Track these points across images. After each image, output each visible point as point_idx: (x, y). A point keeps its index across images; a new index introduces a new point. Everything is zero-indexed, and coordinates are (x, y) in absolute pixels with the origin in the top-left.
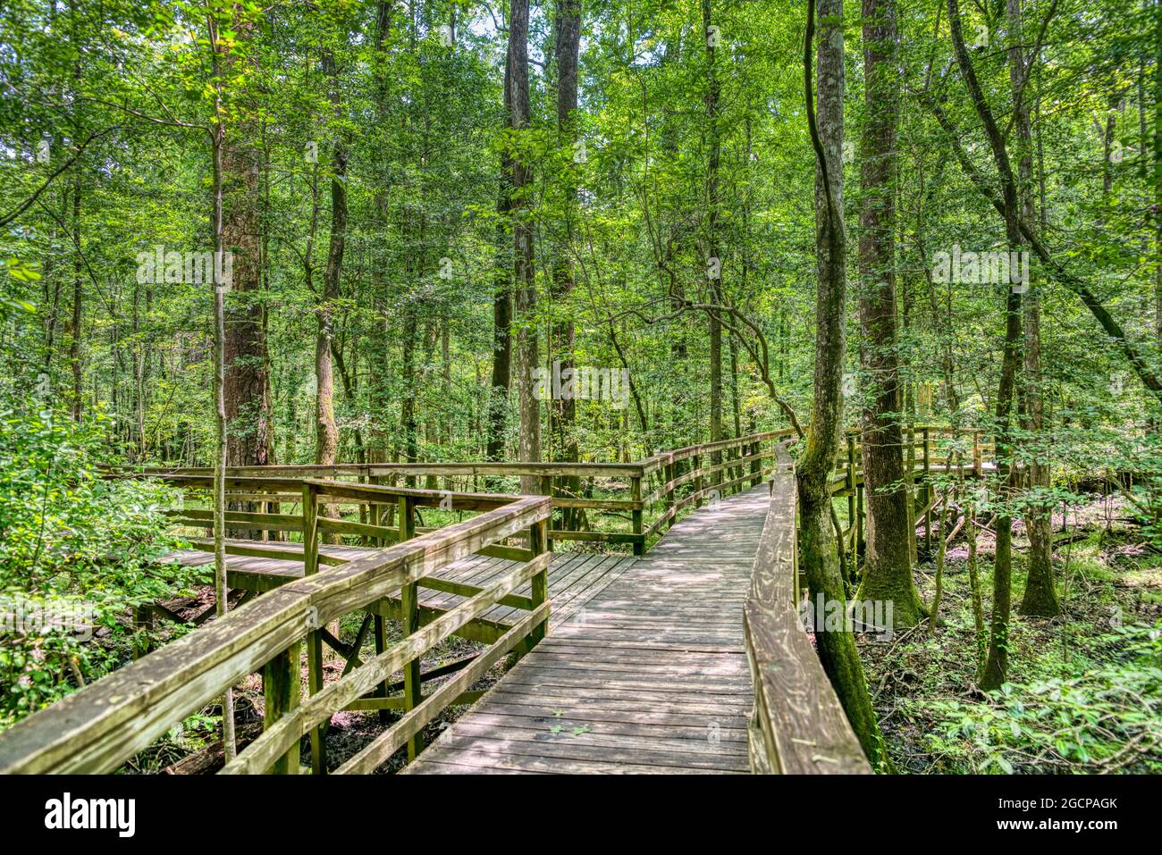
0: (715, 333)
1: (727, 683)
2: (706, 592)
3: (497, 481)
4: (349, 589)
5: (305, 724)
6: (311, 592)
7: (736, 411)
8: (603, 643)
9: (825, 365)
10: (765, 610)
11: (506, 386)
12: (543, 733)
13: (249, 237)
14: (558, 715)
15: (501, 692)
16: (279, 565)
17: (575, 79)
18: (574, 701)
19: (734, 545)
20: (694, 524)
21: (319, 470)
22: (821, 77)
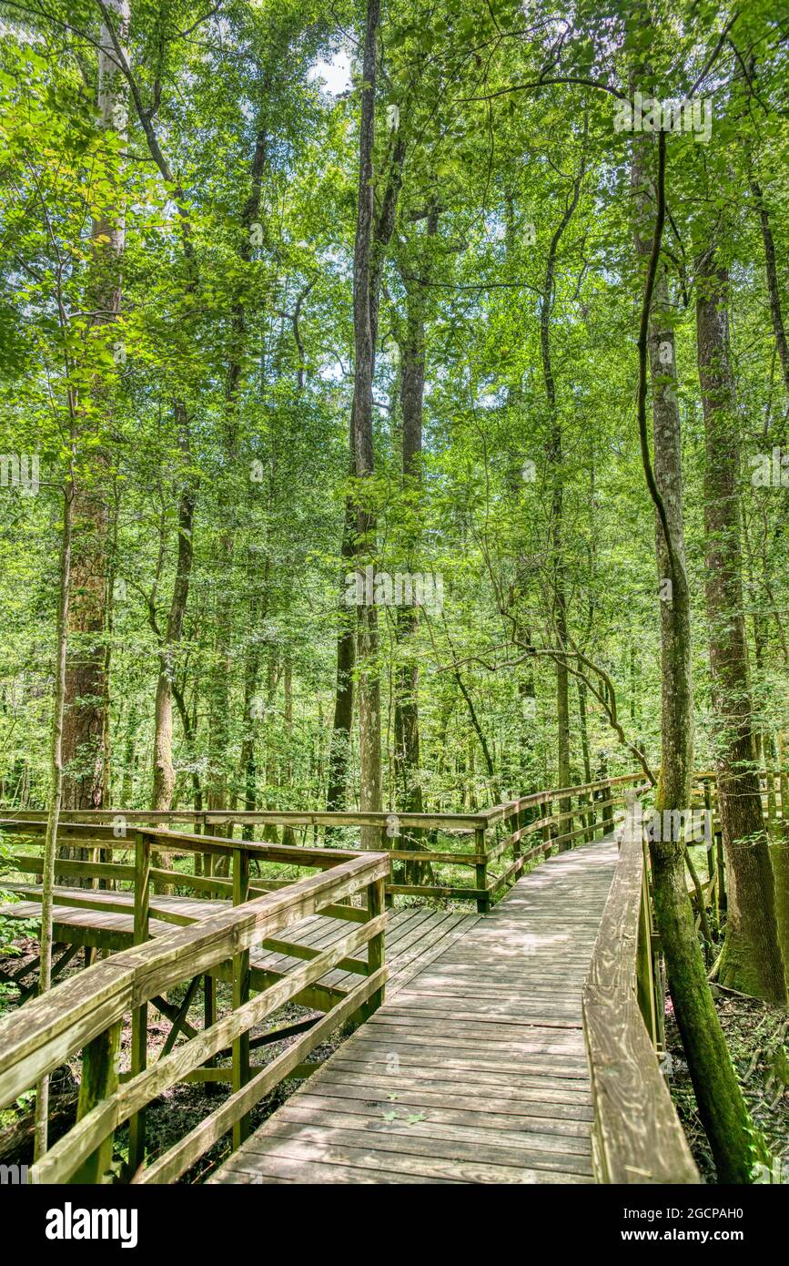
0: (562, 673)
1: (574, 1065)
2: (554, 957)
3: (337, 828)
4: (175, 962)
5: (121, 1113)
6: (137, 966)
7: (586, 754)
8: (443, 1014)
9: (672, 715)
10: (604, 999)
11: (348, 727)
12: (376, 1120)
13: (96, 578)
14: (392, 1099)
15: (333, 1070)
16: (107, 918)
17: (419, 422)
18: (409, 1082)
19: (584, 902)
20: (542, 877)
21: (154, 817)
22: (658, 429)
